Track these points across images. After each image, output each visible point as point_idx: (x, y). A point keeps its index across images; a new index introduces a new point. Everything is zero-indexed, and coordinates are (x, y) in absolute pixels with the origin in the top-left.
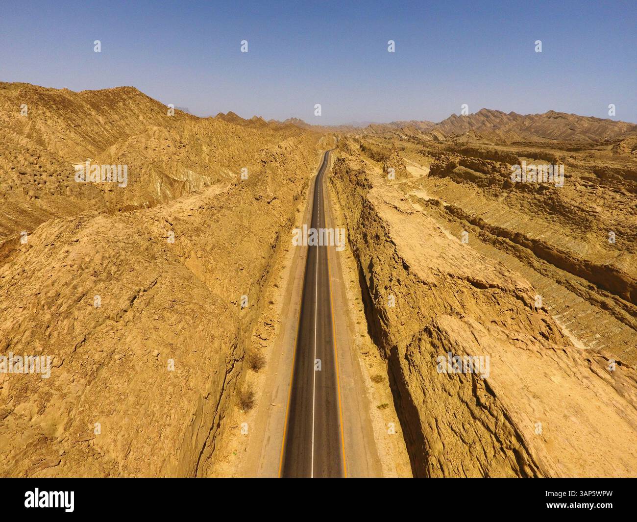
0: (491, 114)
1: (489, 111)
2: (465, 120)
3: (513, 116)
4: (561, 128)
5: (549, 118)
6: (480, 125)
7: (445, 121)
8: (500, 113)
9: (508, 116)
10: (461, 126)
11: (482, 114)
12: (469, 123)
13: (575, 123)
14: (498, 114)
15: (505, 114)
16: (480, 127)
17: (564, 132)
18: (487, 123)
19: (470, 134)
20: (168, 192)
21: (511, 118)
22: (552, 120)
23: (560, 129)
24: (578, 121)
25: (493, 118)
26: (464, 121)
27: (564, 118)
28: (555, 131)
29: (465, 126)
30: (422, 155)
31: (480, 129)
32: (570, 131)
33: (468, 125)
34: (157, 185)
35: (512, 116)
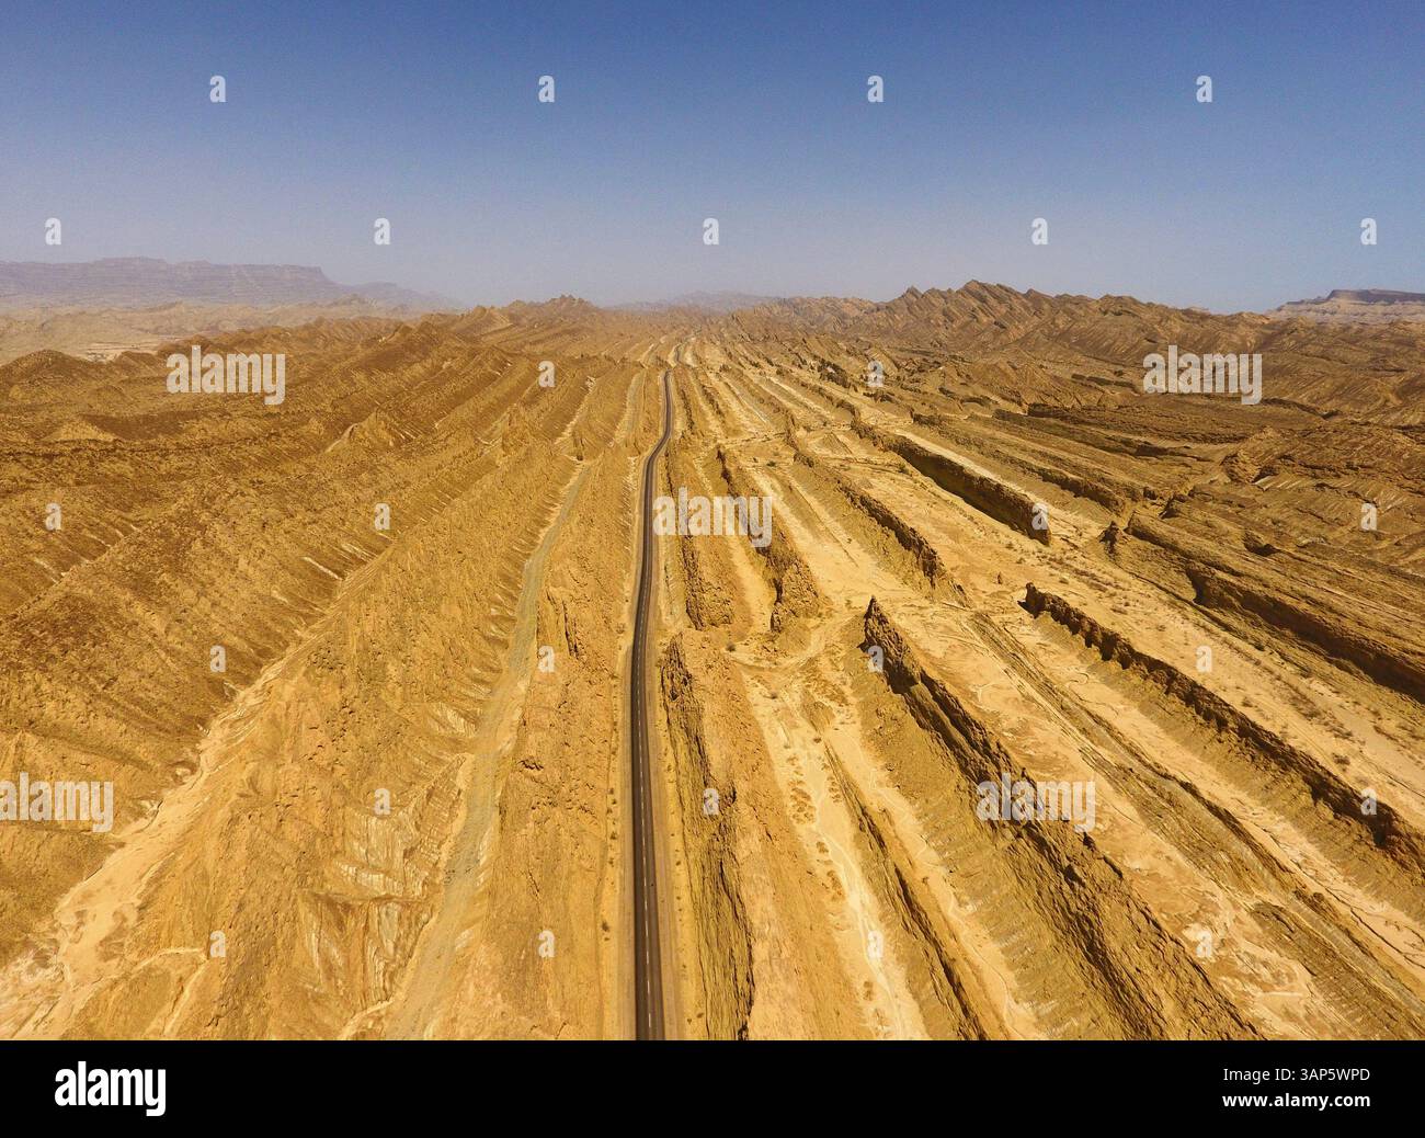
0: (989, 292)
1: (983, 286)
2: (937, 304)
3: (1034, 298)
4: (1129, 336)
5: (1105, 313)
6: (968, 319)
7: (894, 302)
8: (1007, 290)
9: (1024, 300)
10: (928, 320)
11: (970, 292)
12: (945, 314)
13: (1156, 326)
14: (1003, 294)
15: (1016, 294)
16: (967, 323)
17: (1135, 346)
18: (981, 315)
19: (947, 370)
20: (334, 951)
21: (1030, 305)
22: (1111, 318)
23: (1127, 338)
24: (1161, 321)
25: (992, 301)
26: (933, 305)
27: (1134, 316)
28: (1117, 343)
29: (936, 320)
30: (849, 500)
31: (968, 328)
32: (1146, 343)
33: (942, 318)
34: (310, 940)
35: (1030, 301)
